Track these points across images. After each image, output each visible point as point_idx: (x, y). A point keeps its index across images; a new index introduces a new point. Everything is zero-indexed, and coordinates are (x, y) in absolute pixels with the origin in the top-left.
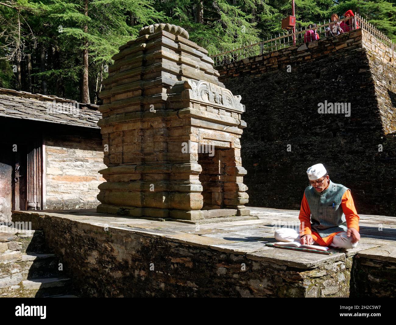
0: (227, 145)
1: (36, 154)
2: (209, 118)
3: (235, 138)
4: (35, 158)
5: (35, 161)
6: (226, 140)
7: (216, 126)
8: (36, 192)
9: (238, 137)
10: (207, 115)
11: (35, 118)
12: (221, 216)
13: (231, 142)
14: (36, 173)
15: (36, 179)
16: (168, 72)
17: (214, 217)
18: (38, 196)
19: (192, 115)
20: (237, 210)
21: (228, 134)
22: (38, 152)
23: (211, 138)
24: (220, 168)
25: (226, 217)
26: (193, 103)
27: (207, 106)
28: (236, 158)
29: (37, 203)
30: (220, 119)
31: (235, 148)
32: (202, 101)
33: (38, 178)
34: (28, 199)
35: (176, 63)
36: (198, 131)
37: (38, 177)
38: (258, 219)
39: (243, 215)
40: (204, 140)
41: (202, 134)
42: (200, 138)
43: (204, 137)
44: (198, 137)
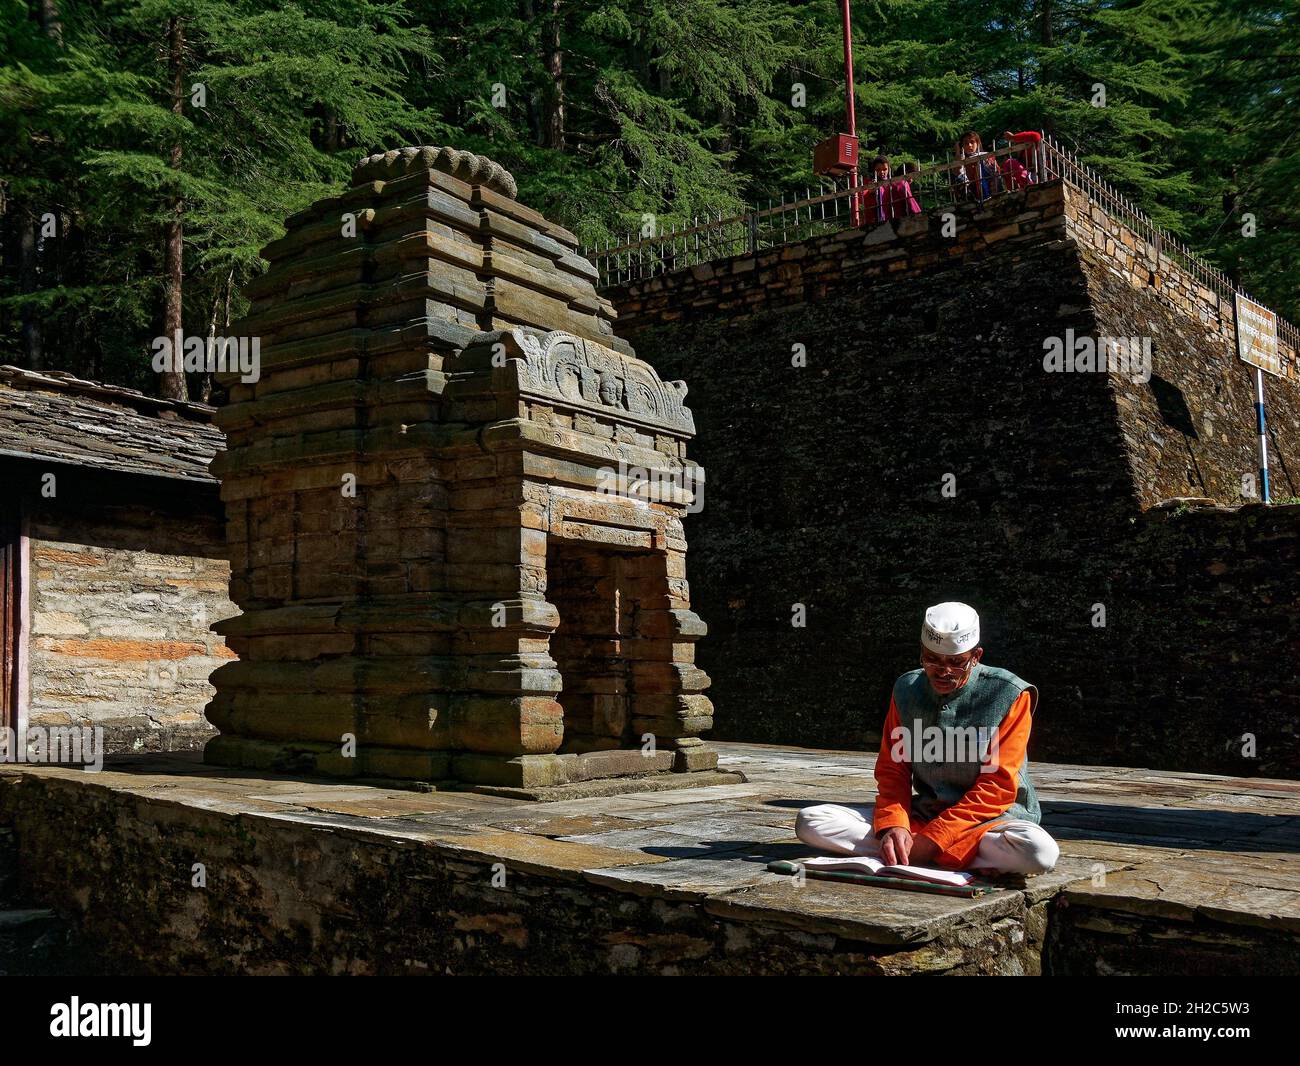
0: (642, 541)
2: (584, 451)
3: (669, 518)
6: (637, 525)
9: (676, 514)
10: (576, 443)
12: (622, 771)
13: (653, 532)
16: (448, 304)
17: (598, 775)
20: (673, 753)
21: (645, 504)
22: (2, 561)
23: (589, 517)
24: (618, 616)
25: (641, 777)
26: (529, 403)
27: (577, 415)
28: (671, 584)
30: (618, 458)
31: (667, 551)
32: (560, 397)
35: (473, 275)
36: (547, 496)
38: (745, 781)
39: (694, 768)
40: (567, 524)
41: (559, 506)
42: (554, 516)
43: (568, 513)
44: (546, 515)
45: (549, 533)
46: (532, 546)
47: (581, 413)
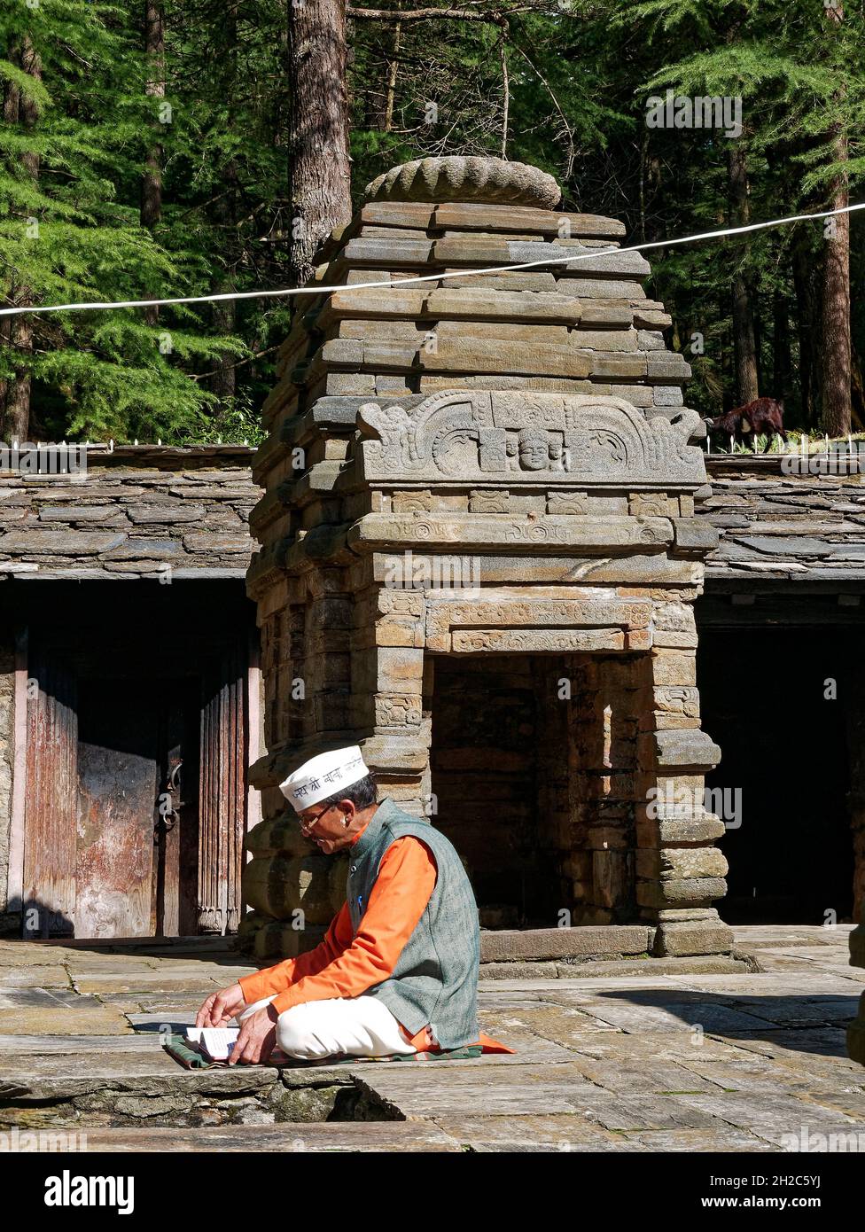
0: (613, 642)
1: (226, 711)
2: (471, 540)
3: (660, 604)
4: (226, 726)
5: (224, 737)
6: (589, 622)
7: (524, 568)
8: (225, 865)
9: (676, 597)
10: (456, 531)
11: (211, 565)
12: (546, 953)
13: (625, 628)
14: (226, 788)
15: (226, 814)
16: (360, 373)
17: (500, 957)
18: (232, 883)
19: (371, 541)
20: (654, 931)
21: (607, 593)
22: (233, 701)
23: (497, 620)
24: (608, 743)
25: (585, 960)
26: (387, 492)
27: (474, 493)
28: (660, 696)
29: (229, 911)
30: (539, 539)
31: (656, 650)
32: (438, 476)
33: (232, 810)
34: (200, 899)
35: (412, 326)
36: (424, 603)
37: (233, 803)
38: (755, 970)
39: (679, 951)
40: (459, 635)
41: (442, 612)
42: (432, 626)
43: (457, 620)
44: (420, 627)
45: (426, 649)
46: (398, 669)
47: (478, 489)
